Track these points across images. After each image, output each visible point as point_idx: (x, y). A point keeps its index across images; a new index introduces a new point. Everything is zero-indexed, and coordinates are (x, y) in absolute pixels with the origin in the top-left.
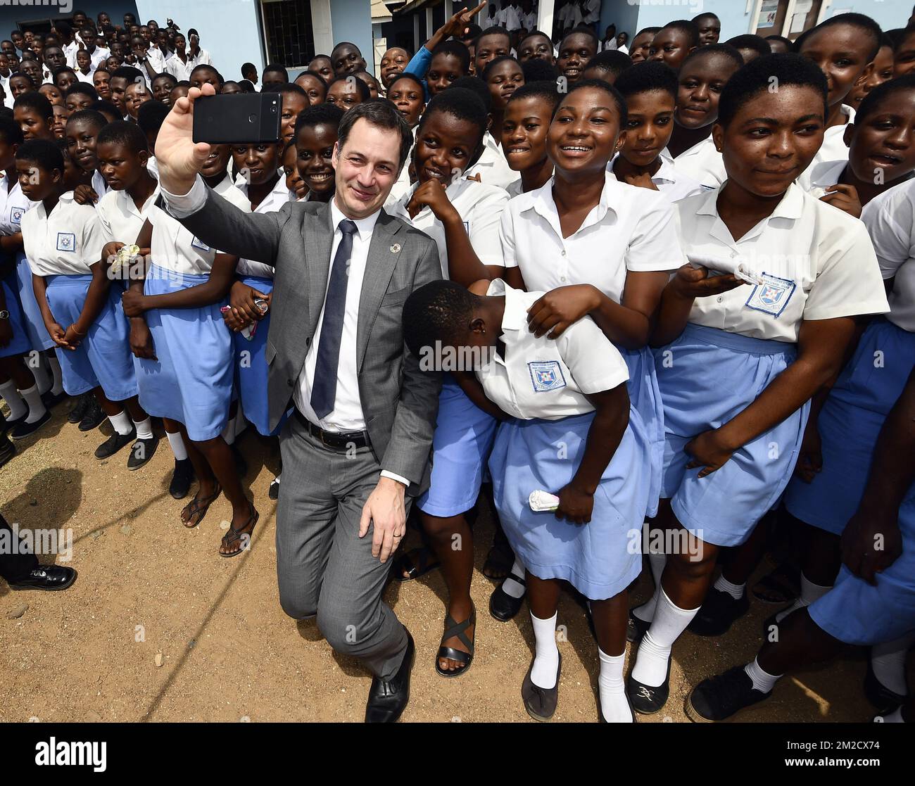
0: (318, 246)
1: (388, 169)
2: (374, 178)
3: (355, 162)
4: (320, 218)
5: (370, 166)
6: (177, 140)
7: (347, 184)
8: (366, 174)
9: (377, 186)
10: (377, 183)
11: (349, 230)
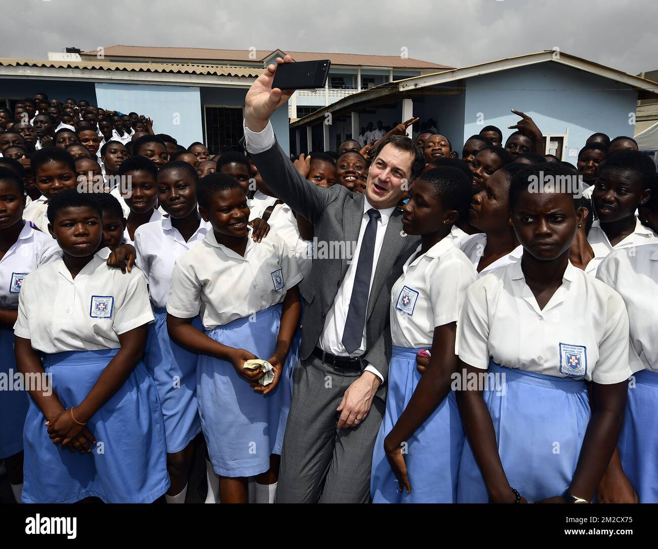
0: (353, 218)
1: (400, 174)
2: (389, 178)
3: (379, 166)
4: (355, 201)
5: (388, 169)
6: (261, 93)
7: (372, 182)
8: (384, 174)
9: (390, 184)
10: (391, 181)
11: (374, 216)
